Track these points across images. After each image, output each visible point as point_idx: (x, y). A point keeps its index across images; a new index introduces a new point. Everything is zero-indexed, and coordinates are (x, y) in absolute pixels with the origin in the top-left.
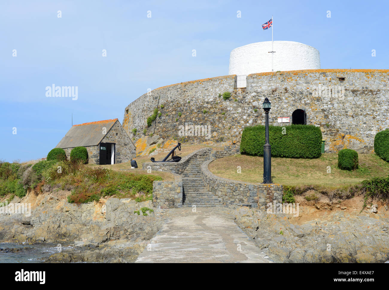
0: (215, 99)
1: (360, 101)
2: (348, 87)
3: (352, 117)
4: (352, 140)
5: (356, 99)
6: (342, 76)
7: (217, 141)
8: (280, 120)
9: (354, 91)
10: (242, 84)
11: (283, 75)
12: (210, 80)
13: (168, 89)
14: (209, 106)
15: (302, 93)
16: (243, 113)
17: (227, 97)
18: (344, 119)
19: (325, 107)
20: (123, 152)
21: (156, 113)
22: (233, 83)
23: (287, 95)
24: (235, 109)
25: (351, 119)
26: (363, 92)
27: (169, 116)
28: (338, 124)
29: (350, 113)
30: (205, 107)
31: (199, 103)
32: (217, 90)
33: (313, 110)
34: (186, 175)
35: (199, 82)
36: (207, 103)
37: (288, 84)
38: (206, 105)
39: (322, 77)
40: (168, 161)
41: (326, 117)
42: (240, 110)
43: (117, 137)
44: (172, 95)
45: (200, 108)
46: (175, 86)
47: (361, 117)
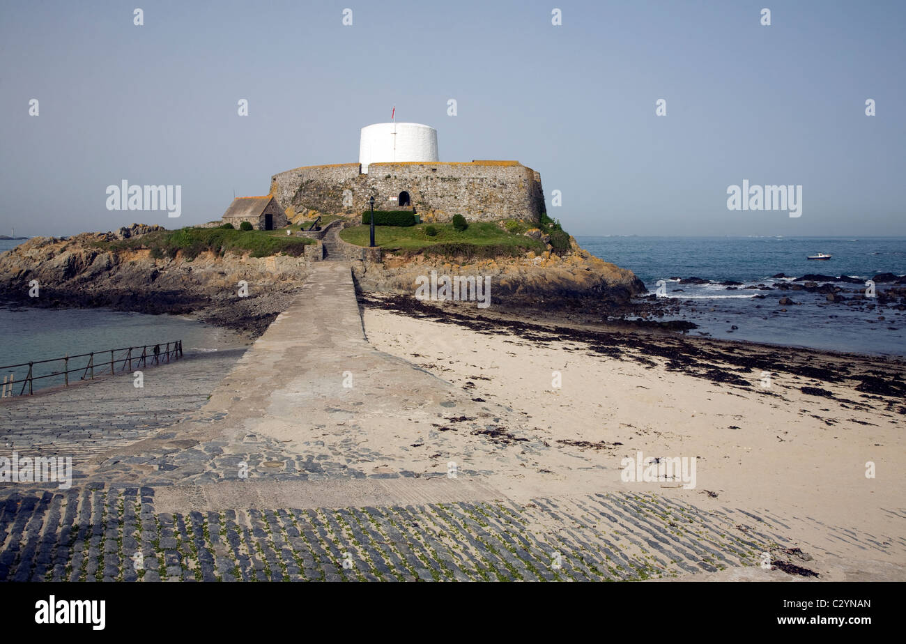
0: (345, 182)
1: (446, 185)
2: (438, 176)
3: (441, 197)
4: (440, 214)
5: (444, 184)
6: (434, 167)
7: (347, 213)
8: (391, 199)
9: (442, 179)
10: (364, 171)
11: (394, 166)
12: (342, 166)
13: (309, 169)
14: (341, 186)
15: (406, 180)
16: (366, 193)
17: (353, 179)
18: (435, 199)
19: (422, 190)
20: (278, 220)
21: (301, 187)
22: (358, 170)
23: (396, 181)
24: (360, 189)
25: (440, 198)
26: (449, 179)
27: (311, 191)
28: (431, 202)
29: (439, 194)
30: (339, 187)
31: (334, 183)
32: (347, 174)
33: (414, 192)
34: (325, 240)
35: (333, 167)
36: (340, 184)
37: (397, 173)
38: (338, 185)
39: (421, 168)
40: (313, 230)
41: (423, 197)
42: (363, 190)
43: (273, 210)
44: (313, 176)
45: (334, 188)
46: (315, 168)
47: (446, 197)
